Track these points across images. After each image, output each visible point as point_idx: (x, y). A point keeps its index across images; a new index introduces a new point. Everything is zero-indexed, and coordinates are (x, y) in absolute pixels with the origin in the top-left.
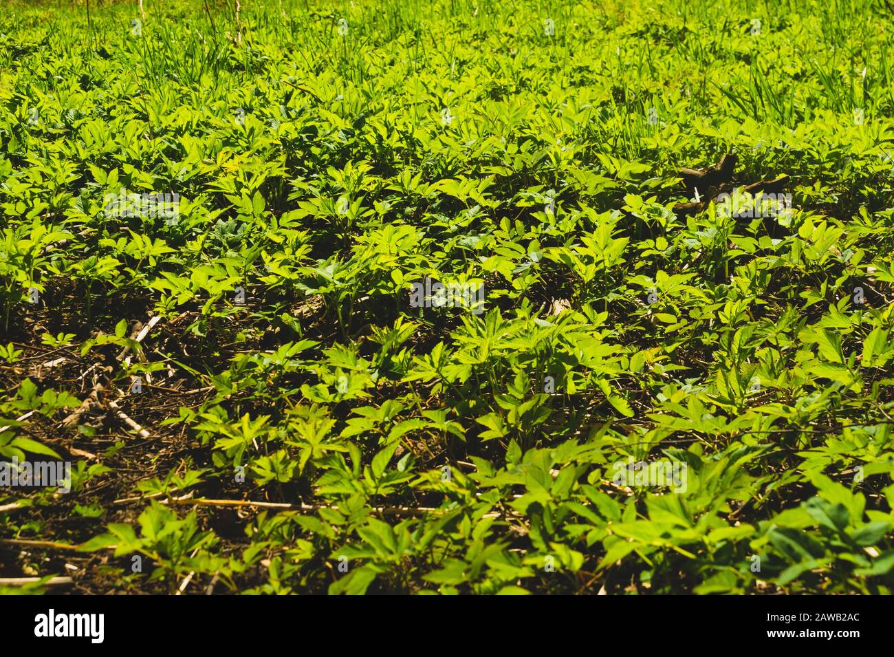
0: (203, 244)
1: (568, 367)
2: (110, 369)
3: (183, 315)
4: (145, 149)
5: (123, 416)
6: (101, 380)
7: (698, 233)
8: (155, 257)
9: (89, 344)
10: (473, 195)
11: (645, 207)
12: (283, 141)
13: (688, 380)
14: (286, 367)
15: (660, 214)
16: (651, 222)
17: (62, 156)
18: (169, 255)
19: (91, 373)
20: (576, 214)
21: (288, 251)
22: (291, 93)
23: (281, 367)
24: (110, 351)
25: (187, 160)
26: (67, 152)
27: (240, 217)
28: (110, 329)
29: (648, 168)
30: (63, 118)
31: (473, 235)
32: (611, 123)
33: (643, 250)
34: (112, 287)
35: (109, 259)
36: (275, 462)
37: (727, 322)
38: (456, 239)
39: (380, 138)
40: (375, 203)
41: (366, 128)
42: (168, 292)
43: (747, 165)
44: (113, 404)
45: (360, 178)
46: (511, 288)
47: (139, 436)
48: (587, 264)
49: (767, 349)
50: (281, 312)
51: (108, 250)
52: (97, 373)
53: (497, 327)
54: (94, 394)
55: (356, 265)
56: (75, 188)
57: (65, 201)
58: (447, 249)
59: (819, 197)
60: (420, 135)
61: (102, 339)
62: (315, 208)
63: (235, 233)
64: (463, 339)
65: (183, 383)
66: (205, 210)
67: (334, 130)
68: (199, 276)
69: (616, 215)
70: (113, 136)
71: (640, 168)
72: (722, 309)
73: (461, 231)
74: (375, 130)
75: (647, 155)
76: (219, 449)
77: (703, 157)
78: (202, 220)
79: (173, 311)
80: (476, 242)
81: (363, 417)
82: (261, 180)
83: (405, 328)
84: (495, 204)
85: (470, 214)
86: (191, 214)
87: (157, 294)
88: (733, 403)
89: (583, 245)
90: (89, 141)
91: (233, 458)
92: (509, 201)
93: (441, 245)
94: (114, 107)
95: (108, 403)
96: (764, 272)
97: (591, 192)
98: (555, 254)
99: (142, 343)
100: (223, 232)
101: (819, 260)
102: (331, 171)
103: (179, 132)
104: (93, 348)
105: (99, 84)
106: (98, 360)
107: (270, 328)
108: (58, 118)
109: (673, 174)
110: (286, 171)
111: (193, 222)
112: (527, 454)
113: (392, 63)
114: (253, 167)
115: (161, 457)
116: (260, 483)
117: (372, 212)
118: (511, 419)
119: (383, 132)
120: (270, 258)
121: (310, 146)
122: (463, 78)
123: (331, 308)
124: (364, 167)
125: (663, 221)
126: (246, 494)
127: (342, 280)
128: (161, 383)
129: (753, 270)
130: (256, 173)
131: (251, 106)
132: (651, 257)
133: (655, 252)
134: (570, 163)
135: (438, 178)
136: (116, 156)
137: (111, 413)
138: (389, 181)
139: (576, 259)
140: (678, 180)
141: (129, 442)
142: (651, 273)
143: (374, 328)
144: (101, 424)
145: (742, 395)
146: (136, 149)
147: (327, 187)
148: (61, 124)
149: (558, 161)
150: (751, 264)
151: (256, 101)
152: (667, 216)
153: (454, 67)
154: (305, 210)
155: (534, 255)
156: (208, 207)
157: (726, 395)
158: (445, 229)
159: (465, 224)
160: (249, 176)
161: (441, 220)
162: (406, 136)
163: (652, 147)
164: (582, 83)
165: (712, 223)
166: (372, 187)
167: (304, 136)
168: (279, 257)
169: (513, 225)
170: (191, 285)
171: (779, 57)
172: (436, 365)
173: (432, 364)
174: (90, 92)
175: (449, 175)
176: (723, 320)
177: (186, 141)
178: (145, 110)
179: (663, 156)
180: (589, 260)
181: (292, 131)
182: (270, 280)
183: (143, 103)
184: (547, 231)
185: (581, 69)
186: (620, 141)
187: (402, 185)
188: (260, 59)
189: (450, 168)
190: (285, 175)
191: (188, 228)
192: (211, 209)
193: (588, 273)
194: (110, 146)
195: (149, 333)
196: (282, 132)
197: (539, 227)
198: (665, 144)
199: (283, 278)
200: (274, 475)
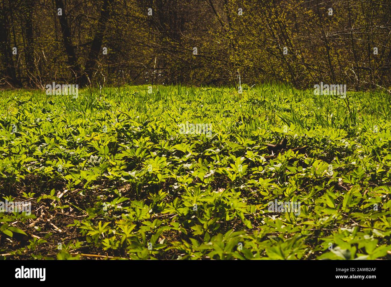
0: (85, 164)
1: (227, 210)
2: (48, 208)
3: (77, 190)
4: (65, 132)
5: (52, 224)
6: (44, 212)
7: (274, 165)
8: (66, 170)
9: (40, 198)
10: (188, 150)
11: (254, 155)
12: (117, 129)
13: (273, 216)
14: (116, 208)
15: (260, 158)
16: (256, 162)
17: (34, 133)
18: (72, 167)
19: (40, 209)
20: (227, 158)
21: (117, 167)
22: (120, 115)
23: (113, 208)
24: (48, 201)
25: (80, 135)
26: (36, 132)
27: (99, 155)
28: (48, 193)
29: (254, 142)
30: (35, 121)
31: (188, 163)
32: (240, 127)
33: (254, 171)
34: (50, 178)
35: (49, 167)
36: (111, 241)
37: (288, 196)
38: (182, 165)
39: (153, 130)
40: (151, 152)
41: (148, 126)
42: (71, 180)
43: (291, 143)
44: (49, 220)
45: (145, 143)
46: (203, 183)
47: (58, 232)
48: (233, 174)
49: (303, 206)
50: (114, 189)
51: (50, 165)
52: (43, 209)
53: (199, 193)
54: (42, 216)
55: (144, 171)
56: (38, 144)
57: (34, 148)
58: (178, 169)
59: (319, 154)
60: (167, 129)
61: (45, 196)
62: (128, 153)
63: (98, 160)
64: (186, 197)
65: (76, 214)
66: (86, 153)
67: (136, 127)
68: (83, 174)
69: (243, 159)
70: (53, 127)
71: (252, 142)
72: (285, 191)
73: (184, 162)
74: (151, 127)
75: (254, 138)
76: (89, 236)
77: (274, 141)
78: (85, 155)
79: (73, 188)
80: (189, 166)
81: (146, 225)
82: (108, 142)
83: (162, 194)
84: (196, 154)
85: (187, 157)
86: (81, 153)
87: (67, 181)
88: (292, 224)
89: (231, 167)
90: (44, 129)
91: (95, 239)
92: (202, 153)
93: (176, 167)
94: (54, 118)
95: (46, 220)
96: (300, 179)
97: (233, 150)
98: (220, 171)
99: (60, 199)
100: (93, 160)
101: (321, 175)
102: (135, 141)
103: (78, 126)
104: (42, 200)
105: (49, 112)
106: (43, 204)
107: (110, 196)
108: (34, 121)
109: (263, 145)
110: (117, 140)
111: (81, 156)
112: (212, 238)
113: (157, 108)
114: (104, 138)
115: (66, 239)
116: (105, 249)
117: (149, 156)
118: (205, 227)
119: (154, 127)
120: (110, 170)
121: (127, 132)
122: (183, 114)
123: (133, 189)
124: (147, 139)
125: (261, 161)
126: (99, 254)
127: (138, 177)
128: (67, 214)
129: (296, 178)
130: (106, 140)
131: (105, 119)
132: (256, 174)
133: (258, 172)
134: (226, 140)
135: (175, 144)
136: (54, 134)
137: (48, 223)
138: (156, 145)
139: (229, 172)
140: (266, 147)
141: (54, 234)
142: (257, 179)
143: (151, 194)
144: (43, 227)
145: (295, 220)
146: (61, 132)
147: (133, 146)
148: (34, 123)
149: (221, 139)
150: (296, 176)
151: (107, 117)
152: (262, 159)
153: (180, 110)
154: (124, 154)
155: (212, 172)
156: (87, 152)
157: (289, 220)
158: (178, 162)
159: (185, 160)
160: (103, 141)
161: (177, 158)
162: (163, 130)
163: (256, 135)
164: (228, 116)
165: (280, 161)
166: (150, 147)
167: (124, 128)
168: (114, 169)
169: (203, 161)
170: (80, 177)
171: (299, 110)
172: (175, 207)
173: (174, 206)
174: (45, 114)
175: (179, 143)
176: (286, 195)
177: (80, 129)
178: (66, 120)
179: (260, 139)
180: (234, 173)
181: (120, 126)
182: (111, 177)
183: (65, 117)
184: (217, 163)
185: (227, 111)
186: (243, 133)
187: (161, 146)
188: (108, 106)
189: (179, 141)
190: (117, 142)
191: (79, 158)
192: (88, 152)
193: (233, 178)
194: (52, 130)
195: (63, 195)
196: (116, 126)
197: (214, 162)
198: (261, 134)
199: (115, 176)
200: (111, 246)
